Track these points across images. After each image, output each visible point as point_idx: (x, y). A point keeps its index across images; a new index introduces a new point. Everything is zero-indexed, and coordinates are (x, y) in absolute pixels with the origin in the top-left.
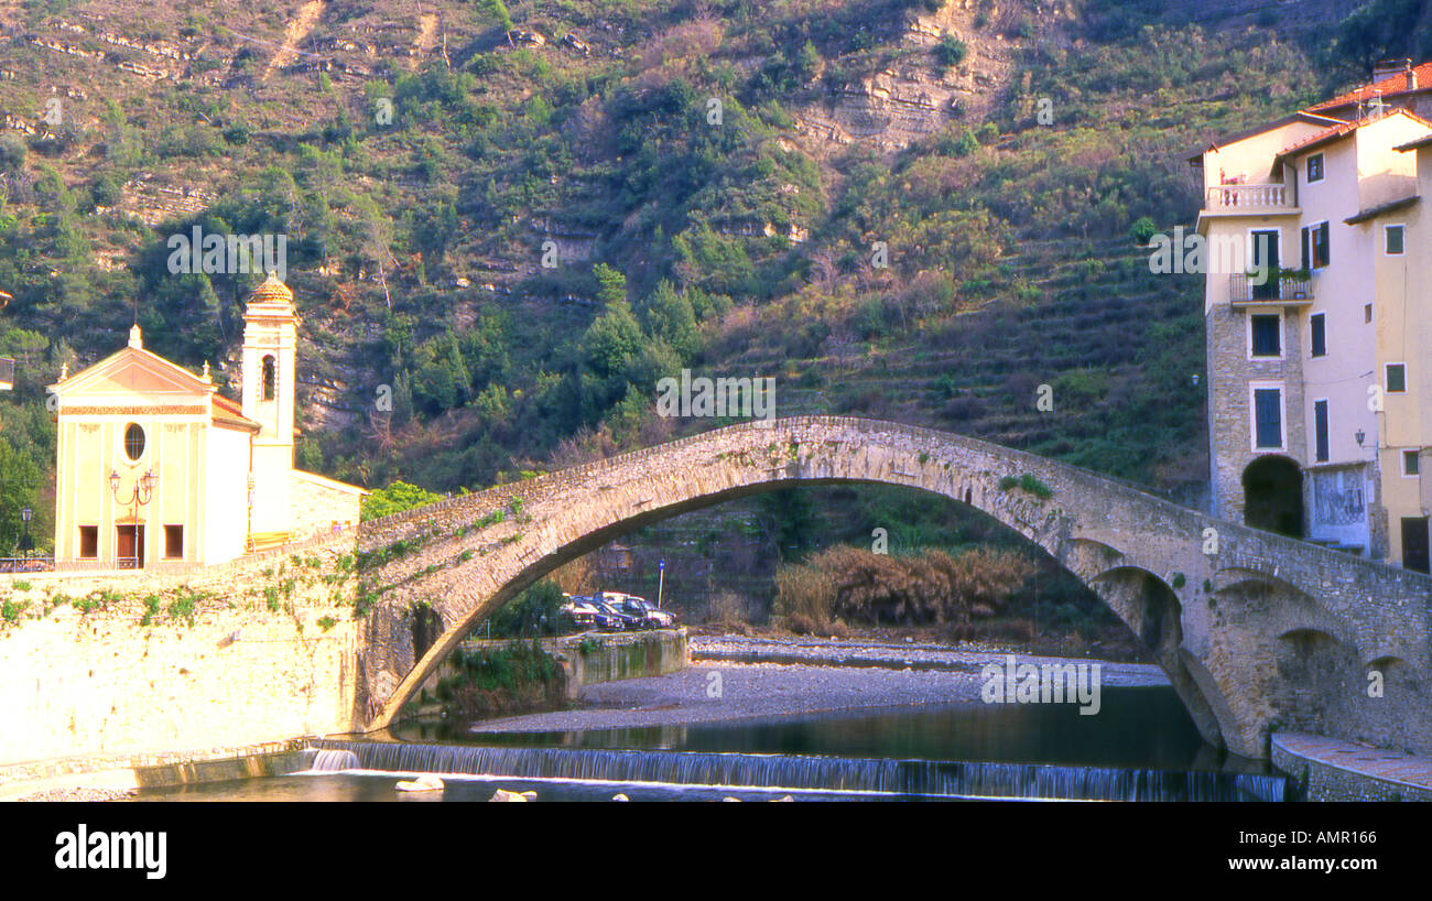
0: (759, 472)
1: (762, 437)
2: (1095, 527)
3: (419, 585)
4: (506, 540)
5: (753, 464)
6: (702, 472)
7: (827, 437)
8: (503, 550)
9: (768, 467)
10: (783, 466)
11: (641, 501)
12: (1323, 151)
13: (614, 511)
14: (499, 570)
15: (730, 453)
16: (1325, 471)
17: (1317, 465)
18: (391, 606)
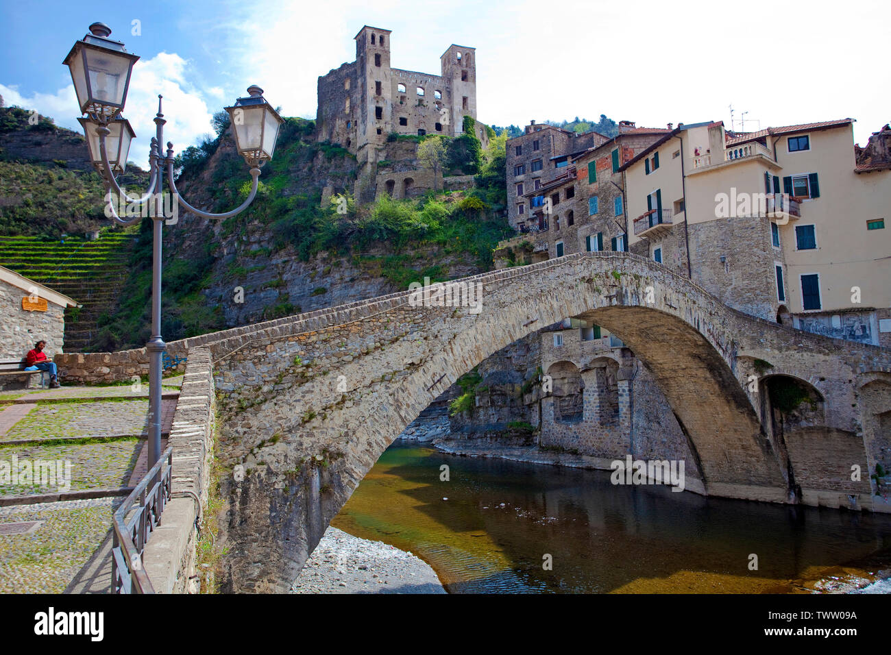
0: (602, 297)
2: (753, 348)
3: (310, 435)
4: (413, 364)
5: (598, 290)
6: (567, 294)
7: (634, 271)
8: (410, 378)
9: (606, 293)
10: (614, 293)
11: (530, 320)
12: (809, 134)
13: (509, 331)
14: (408, 405)
15: (584, 278)
16: (815, 315)
17: (806, 312)
18: (269, 472)
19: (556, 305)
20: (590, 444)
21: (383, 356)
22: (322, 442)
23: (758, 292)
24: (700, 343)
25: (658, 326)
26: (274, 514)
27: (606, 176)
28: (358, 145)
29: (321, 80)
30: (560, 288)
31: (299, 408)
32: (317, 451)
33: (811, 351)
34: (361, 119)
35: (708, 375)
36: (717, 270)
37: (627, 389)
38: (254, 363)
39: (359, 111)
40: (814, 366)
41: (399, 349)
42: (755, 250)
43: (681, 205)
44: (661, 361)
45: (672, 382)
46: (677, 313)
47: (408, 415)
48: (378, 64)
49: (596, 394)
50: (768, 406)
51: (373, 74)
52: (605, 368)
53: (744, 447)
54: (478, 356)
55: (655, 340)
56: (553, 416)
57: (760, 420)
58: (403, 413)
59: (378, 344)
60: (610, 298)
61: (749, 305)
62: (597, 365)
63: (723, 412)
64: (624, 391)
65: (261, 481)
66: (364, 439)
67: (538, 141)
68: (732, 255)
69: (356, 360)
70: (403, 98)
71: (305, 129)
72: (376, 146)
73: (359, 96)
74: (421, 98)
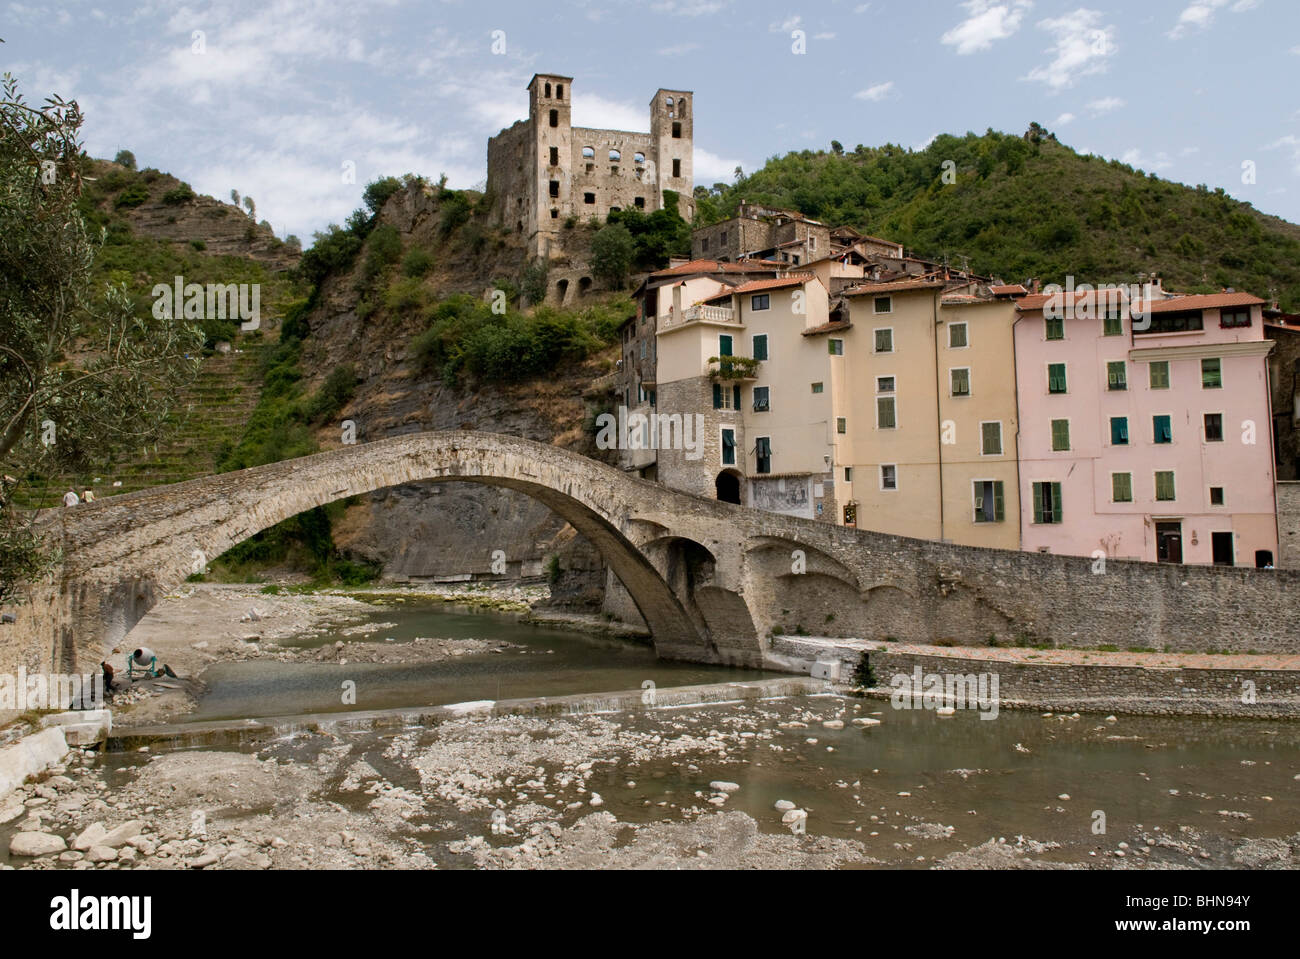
0: (430, 470)
1: (432, 444)
2: (648, 512)
3: (131, 562)
4: (218, 521)
5: (425, 463)
6: (387, 469)
7: (478, 446)
8: (214, 530)
9: (437, 466)
10: (448, 466)
13: (315, 498)
14: (212, 548)
15: (408, 455)
17: (758, 475)
18: (100, 582)
19: (370, 477)
21: (192, 515)
22: (139, 567)
26: (102, 606)
28: (529, 233)
29: (491, 142)
30: (378, 464)
31: (124, 546)
32: (135, 572)
33: (707, 515)
34: (532, 197)
39: (530, 186)
40: (709, 529)
41: (206, 510)
46: (538, 481)
47: (212, 554)
48: (554, 123)
50: (682, 567)
51: (547, 137)
57: (665, 579)
58: (207, 553)
59: (188, 507)
60: (441, 470)
63: (641, 572)
65: (94, 587)
69: (169, 518)
70: (589, 167)
71: (475, 206)
72: (549, 235)
73: (531, 167)
74: (615, 164)
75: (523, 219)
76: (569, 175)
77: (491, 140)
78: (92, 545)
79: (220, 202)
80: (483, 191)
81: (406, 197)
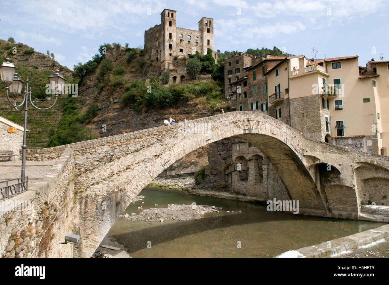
0: (241, 130)
1: (241, 117)
2: (311, 152)
3: (113, 181)
4: (156, 155)
5: (239, 127)
6: (226, 129)
7: (257, 119)
8: (155, 161)
9: (243, 128)
10: (247, 128)
11: (208, 139)
12: (341, 62)
13: (198, 143)
14: (154, 171)
15: (233, 122)
16: (342, 138)
17: (338, 137)
18: (96, 195)
19: (220, 133)
20: (251, 191)
21: (144, 152)
22: (117, 184)
23: (317, 128)
24: (288, 149)
25: (270, 142)
26: (97, 211)
27: (260, 77)
28: (161, 61)
29: (146, 32)
30: (222, 126)
31: (109, 171)
32: (115, 188)
33: (336, 153)
34: (163, 49)
35: (292, 162)
36: (301, 118)
37: (266, 168)
38: (91, 154)
39: (162, 46)
40: (337, 160)
41: (150, 149)
42: (316, 110)
43: (287, 91)
44: (273, 157)
45: (279, 165)
46: (276, 137)
47: (154, 175)
48: (170, 25)
49: (254, 170)
50: (318, 176)
51: (168, 29)
52: (258, 159)
53: (309, 193)
54: (184, 153)
55: (270, 148)
56: (236, 179)
57: (314, 181)
58: (151, 174)
59: (142, 147)
60: (245, 130)
61: (313, 134)
62: (254, 158)
63: (300, 178)
64: (265, 169)
65: (92, 198)
66: (135, 184)
67: (238, 60)
68: (307, 112)
69: (132, 154)
70: (181, 40)
71: (139, 53)
72: (169, 61)
73: (162, 39)
74: (189, 40)
75: (159, 57)
76: (175, 42)
77: (146, 31)
78: (91, 171)
79: (43, 54)
80: (143, 48)
81: (114, 50)
